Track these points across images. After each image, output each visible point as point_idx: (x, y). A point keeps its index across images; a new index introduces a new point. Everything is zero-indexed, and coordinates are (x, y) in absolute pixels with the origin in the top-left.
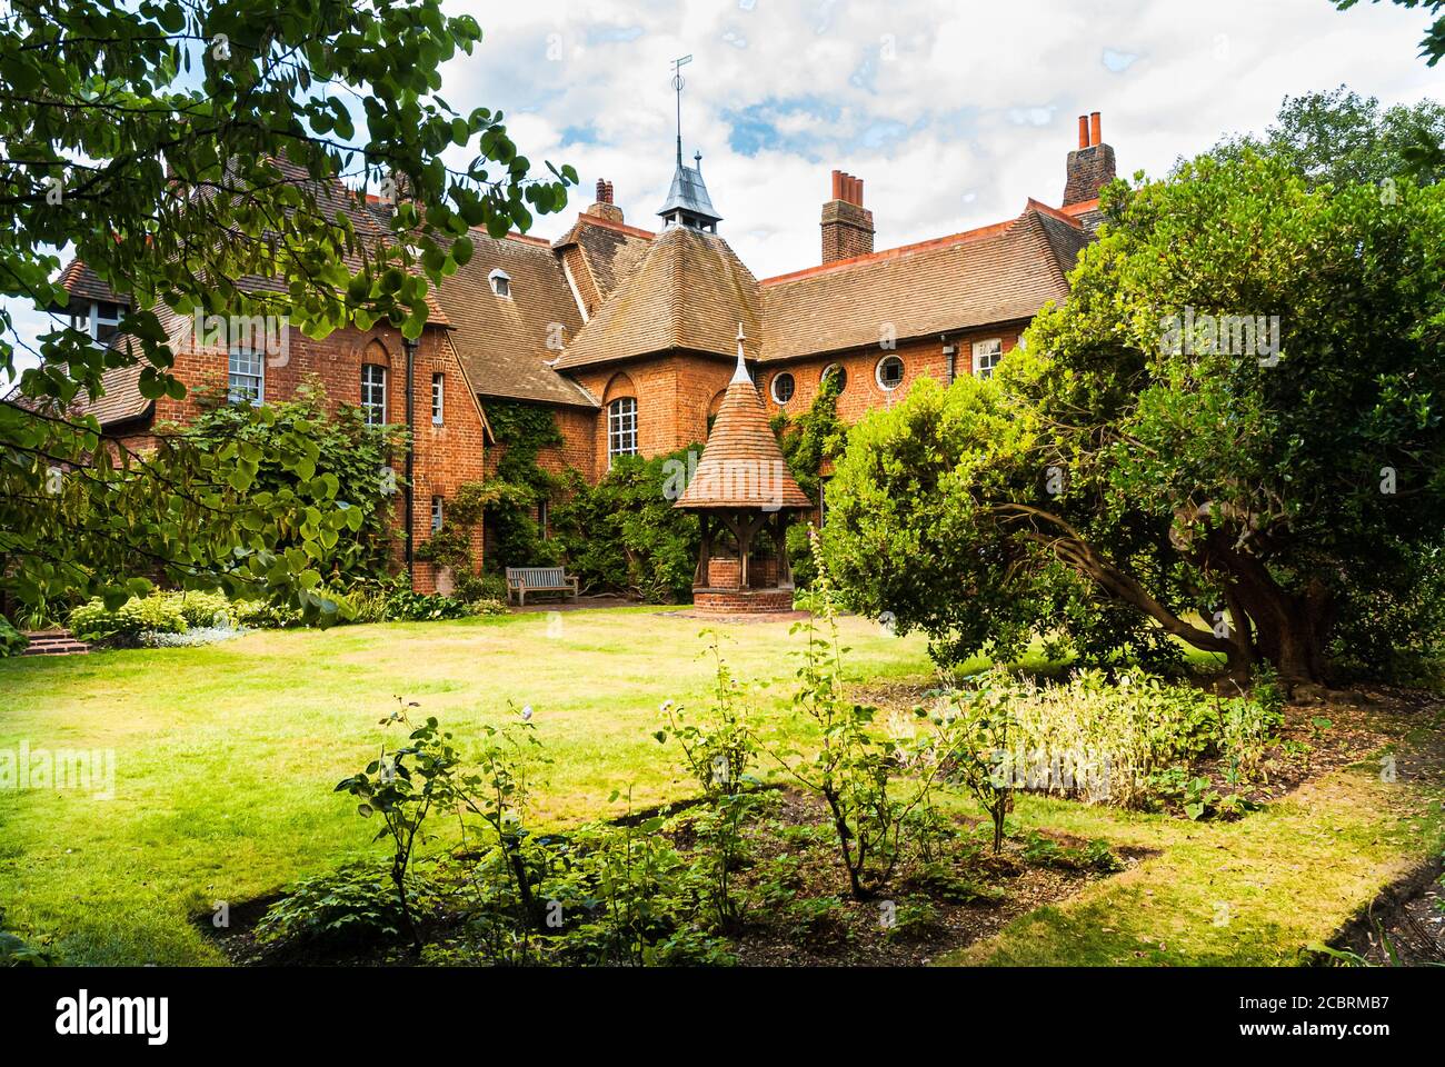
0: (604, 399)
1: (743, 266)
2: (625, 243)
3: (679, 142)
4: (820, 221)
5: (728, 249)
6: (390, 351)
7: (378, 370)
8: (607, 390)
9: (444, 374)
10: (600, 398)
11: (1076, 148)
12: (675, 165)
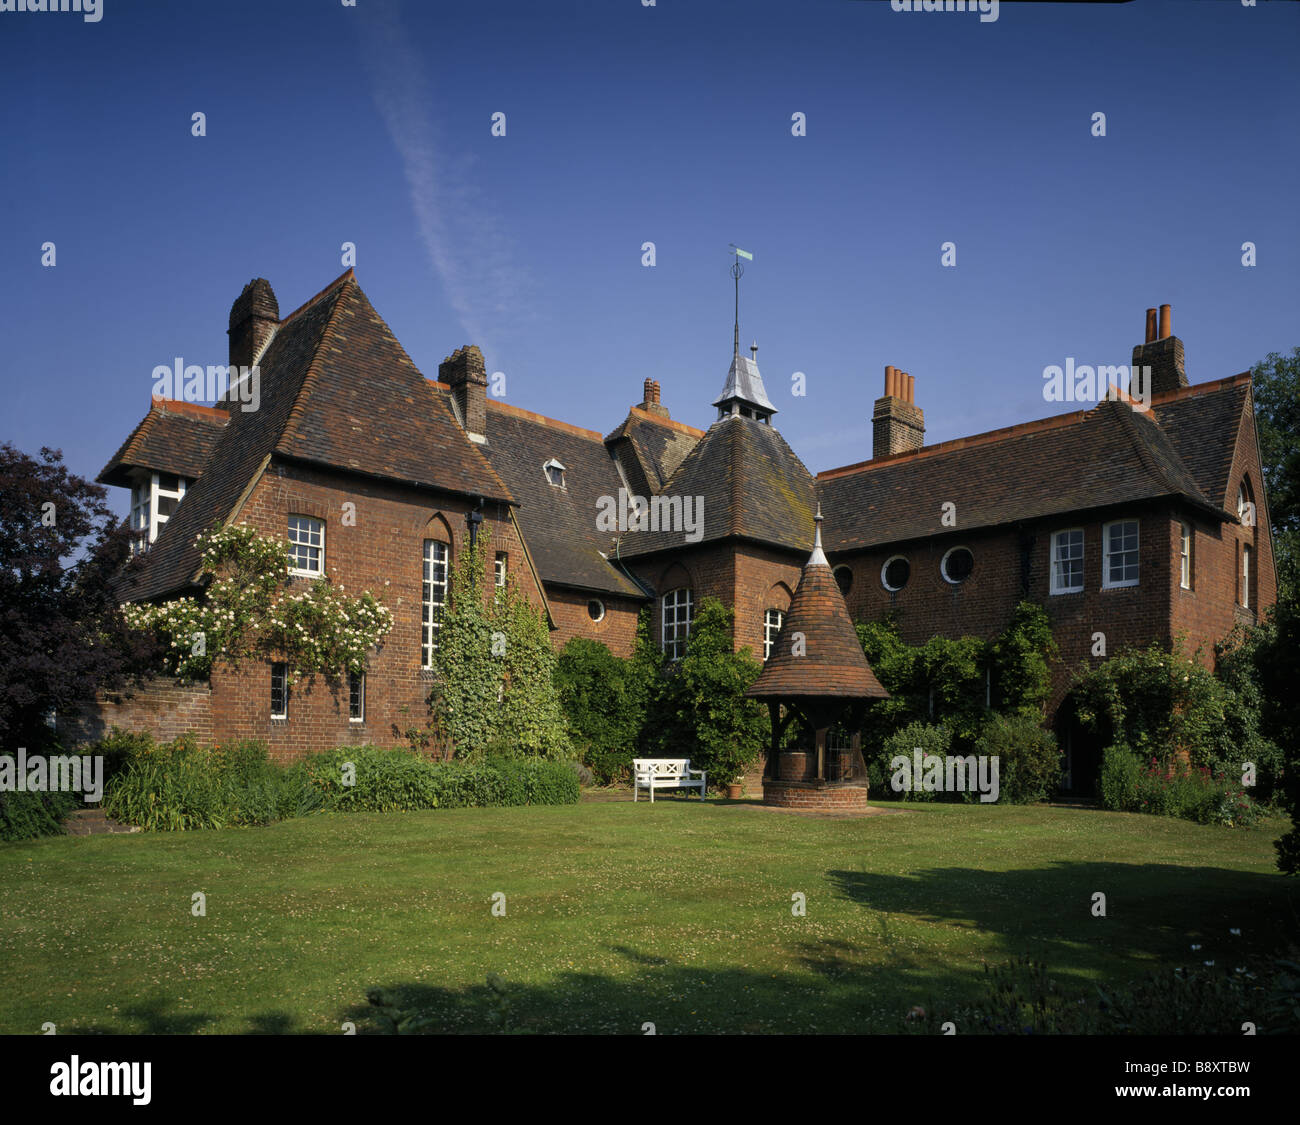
1: (796, 460)
2: (675, 439)
5: (783, 441)
6: (452, 526)
7: (441, 546)
9: (507, 553)
11: (1142, 342)
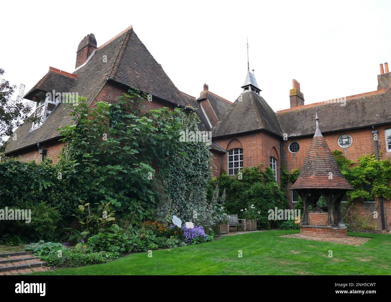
0: (227, 149)
3: (248, 64)
4: (289, 95)
8: (228, 145)
10: (225, 149)
12: (247, 72)
